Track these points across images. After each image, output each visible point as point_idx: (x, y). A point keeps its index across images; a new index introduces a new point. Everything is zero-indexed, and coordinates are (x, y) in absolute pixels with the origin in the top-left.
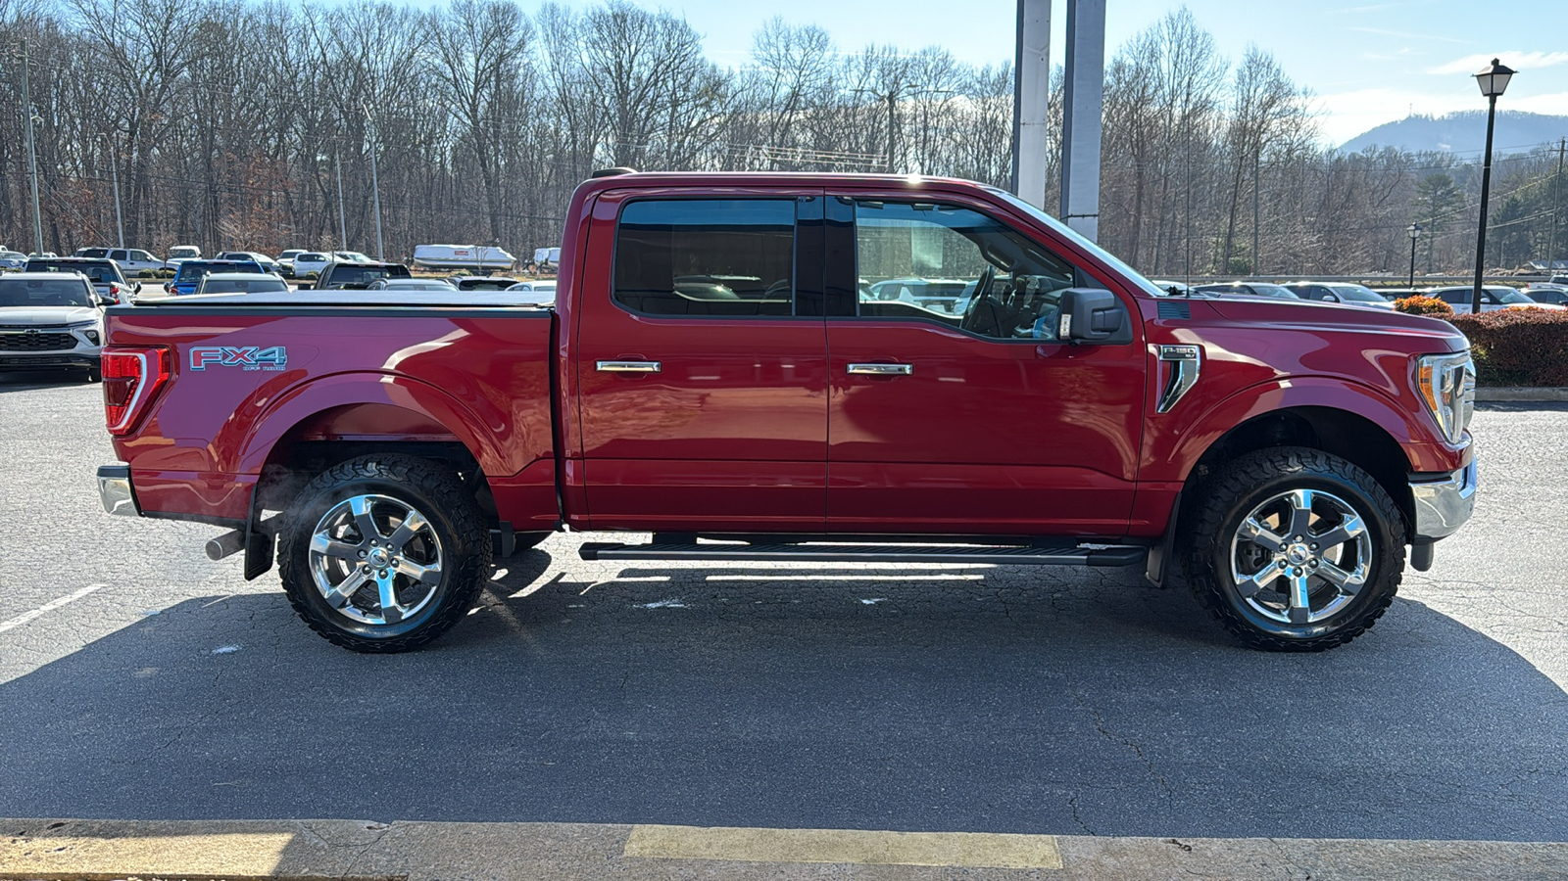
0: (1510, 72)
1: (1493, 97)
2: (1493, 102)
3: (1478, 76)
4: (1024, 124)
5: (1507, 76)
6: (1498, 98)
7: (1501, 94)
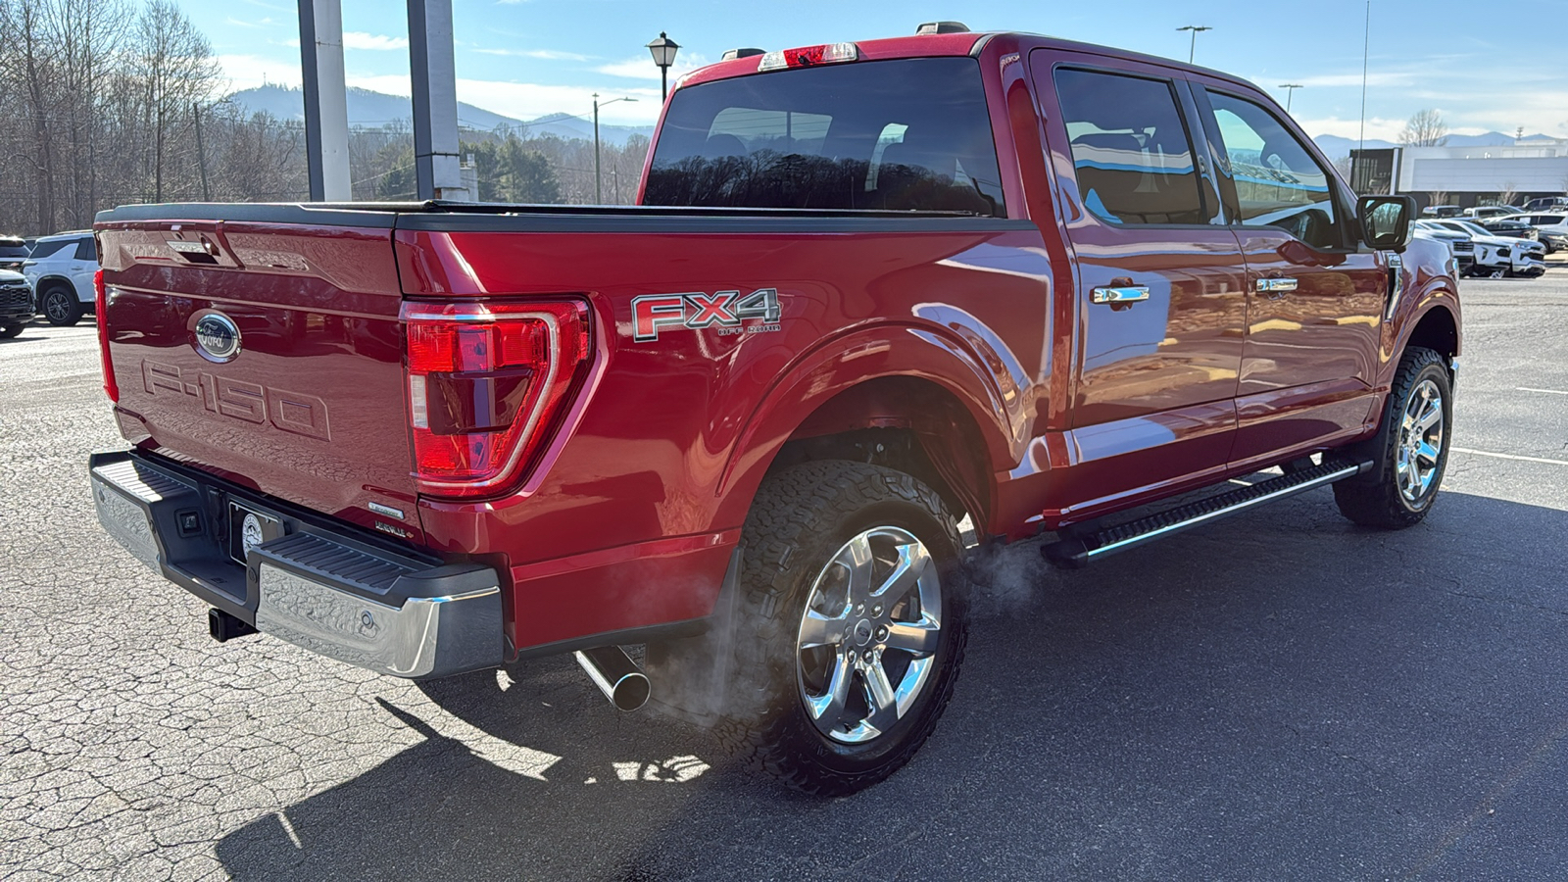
0: (676, 47)
1: (664, 67)
2: (664, 72)
3: (651, 47)
4: (319, 43)
5: (674, 49)
6: (668, 68)
7: (670, 65)
